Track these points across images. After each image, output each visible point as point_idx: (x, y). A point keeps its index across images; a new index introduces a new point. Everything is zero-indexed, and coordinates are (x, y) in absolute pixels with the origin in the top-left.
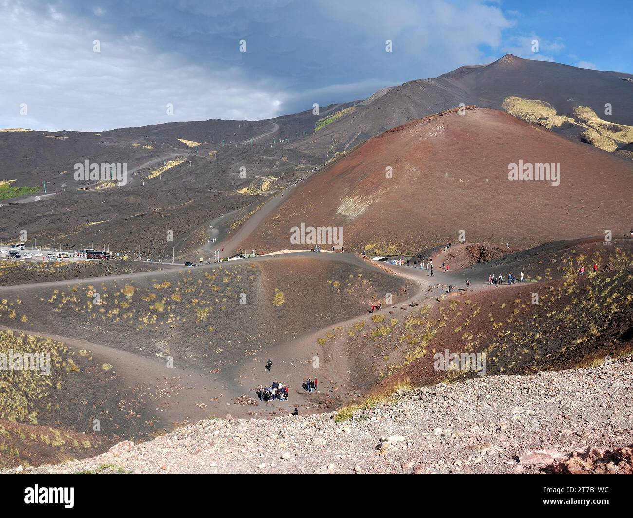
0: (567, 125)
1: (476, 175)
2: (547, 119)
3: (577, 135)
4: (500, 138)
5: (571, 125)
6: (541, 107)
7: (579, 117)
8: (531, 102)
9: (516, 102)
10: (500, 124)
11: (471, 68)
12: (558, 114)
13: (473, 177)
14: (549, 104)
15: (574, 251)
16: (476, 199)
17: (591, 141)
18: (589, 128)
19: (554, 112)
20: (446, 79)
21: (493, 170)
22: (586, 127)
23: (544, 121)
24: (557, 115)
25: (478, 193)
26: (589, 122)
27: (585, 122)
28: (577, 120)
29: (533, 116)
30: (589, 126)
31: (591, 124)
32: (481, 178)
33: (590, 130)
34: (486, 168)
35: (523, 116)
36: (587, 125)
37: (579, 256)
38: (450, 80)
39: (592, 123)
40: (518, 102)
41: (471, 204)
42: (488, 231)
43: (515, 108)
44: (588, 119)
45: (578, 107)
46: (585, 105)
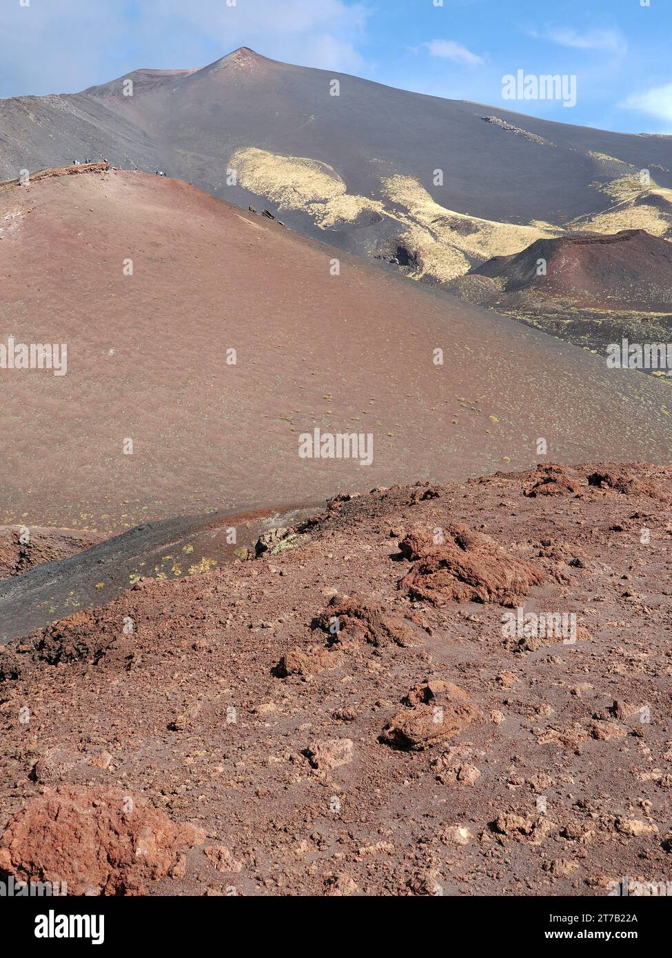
0: (368, 218)
1: (85, 339)
2: (325, 201)
3: (388, 241)
4: (157, 245)
5: (376, 217)
6: (313, 173)
7: (394, 199)
8: (292, 162)
9: (258, 162)
10: (163, 210)
11: (158, 76)
12: (350, 192)
13: (77, 343)
14: (331, 168)
15: (191, 549)
16: (76, 399)
17: (416, 254)
18: (412, 224)
19: (342, 187)
20: (97, 99)
21: (129, 324)
22: (408, 222)
23: (320, 206)
24: (347, 193)
25: (84, 385)
26: (414, 211)
27: (406, 210)
28: (390, 205)
29: (296, 196)
30: (413, 219)
31: (418, 216)
32: (96, 346)
33: (415, 229)
34: (113, 320)
35: (274, 194)
36: (409, 218)
37: (197, 561)
38: (106, 102)
39: (418, 213)
40: (264, 161)
41: (61, 414)
42: (95, 484)
43: (257, 174)
44: (413, 204)
45: (391, 176)
46: (406, 174)
